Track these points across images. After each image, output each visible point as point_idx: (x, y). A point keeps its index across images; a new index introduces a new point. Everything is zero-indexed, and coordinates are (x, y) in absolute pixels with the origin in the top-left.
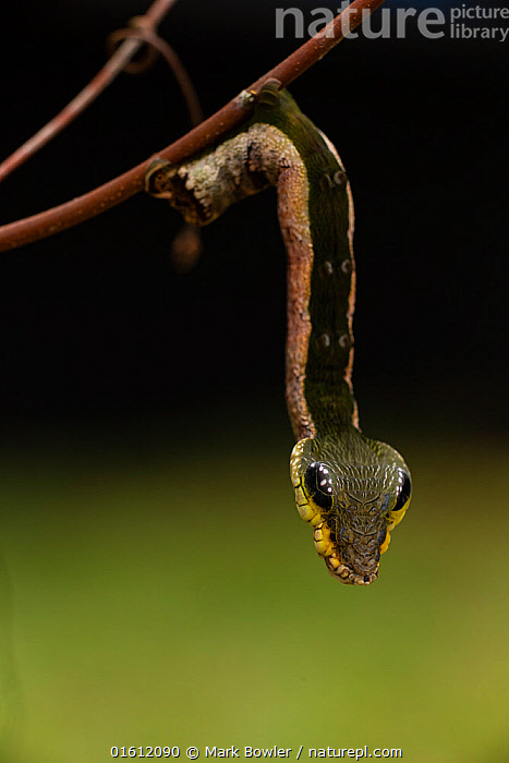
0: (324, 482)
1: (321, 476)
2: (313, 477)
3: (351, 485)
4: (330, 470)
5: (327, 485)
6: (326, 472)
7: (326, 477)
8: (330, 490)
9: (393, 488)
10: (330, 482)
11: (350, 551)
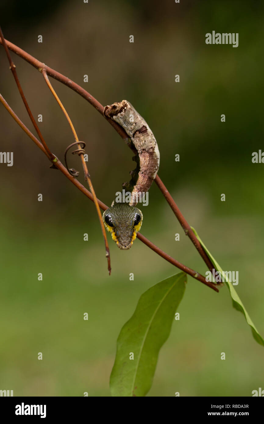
0: (110, 220)
1: (109, 218)
2: (107, 219)
3: (118, 219)
4: (112, 216)
5: (111, 220)
6: (110, 216)
7: (110, 218)
8: (112, 221)
9: (133, 218)
10: (111, 219)
11: (120, 239)
